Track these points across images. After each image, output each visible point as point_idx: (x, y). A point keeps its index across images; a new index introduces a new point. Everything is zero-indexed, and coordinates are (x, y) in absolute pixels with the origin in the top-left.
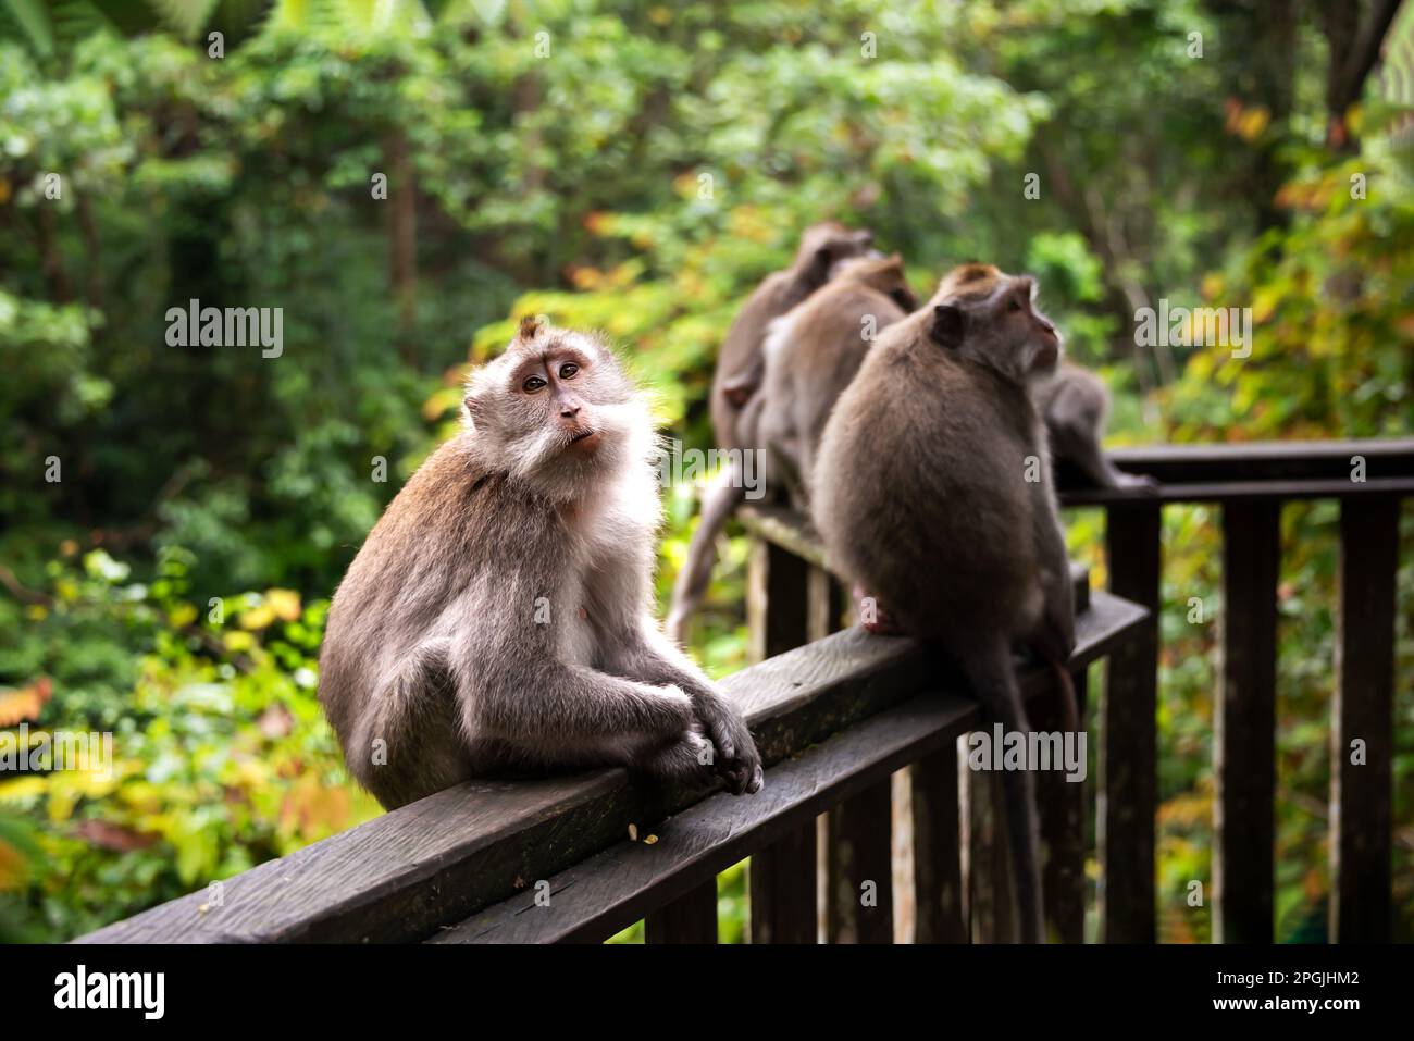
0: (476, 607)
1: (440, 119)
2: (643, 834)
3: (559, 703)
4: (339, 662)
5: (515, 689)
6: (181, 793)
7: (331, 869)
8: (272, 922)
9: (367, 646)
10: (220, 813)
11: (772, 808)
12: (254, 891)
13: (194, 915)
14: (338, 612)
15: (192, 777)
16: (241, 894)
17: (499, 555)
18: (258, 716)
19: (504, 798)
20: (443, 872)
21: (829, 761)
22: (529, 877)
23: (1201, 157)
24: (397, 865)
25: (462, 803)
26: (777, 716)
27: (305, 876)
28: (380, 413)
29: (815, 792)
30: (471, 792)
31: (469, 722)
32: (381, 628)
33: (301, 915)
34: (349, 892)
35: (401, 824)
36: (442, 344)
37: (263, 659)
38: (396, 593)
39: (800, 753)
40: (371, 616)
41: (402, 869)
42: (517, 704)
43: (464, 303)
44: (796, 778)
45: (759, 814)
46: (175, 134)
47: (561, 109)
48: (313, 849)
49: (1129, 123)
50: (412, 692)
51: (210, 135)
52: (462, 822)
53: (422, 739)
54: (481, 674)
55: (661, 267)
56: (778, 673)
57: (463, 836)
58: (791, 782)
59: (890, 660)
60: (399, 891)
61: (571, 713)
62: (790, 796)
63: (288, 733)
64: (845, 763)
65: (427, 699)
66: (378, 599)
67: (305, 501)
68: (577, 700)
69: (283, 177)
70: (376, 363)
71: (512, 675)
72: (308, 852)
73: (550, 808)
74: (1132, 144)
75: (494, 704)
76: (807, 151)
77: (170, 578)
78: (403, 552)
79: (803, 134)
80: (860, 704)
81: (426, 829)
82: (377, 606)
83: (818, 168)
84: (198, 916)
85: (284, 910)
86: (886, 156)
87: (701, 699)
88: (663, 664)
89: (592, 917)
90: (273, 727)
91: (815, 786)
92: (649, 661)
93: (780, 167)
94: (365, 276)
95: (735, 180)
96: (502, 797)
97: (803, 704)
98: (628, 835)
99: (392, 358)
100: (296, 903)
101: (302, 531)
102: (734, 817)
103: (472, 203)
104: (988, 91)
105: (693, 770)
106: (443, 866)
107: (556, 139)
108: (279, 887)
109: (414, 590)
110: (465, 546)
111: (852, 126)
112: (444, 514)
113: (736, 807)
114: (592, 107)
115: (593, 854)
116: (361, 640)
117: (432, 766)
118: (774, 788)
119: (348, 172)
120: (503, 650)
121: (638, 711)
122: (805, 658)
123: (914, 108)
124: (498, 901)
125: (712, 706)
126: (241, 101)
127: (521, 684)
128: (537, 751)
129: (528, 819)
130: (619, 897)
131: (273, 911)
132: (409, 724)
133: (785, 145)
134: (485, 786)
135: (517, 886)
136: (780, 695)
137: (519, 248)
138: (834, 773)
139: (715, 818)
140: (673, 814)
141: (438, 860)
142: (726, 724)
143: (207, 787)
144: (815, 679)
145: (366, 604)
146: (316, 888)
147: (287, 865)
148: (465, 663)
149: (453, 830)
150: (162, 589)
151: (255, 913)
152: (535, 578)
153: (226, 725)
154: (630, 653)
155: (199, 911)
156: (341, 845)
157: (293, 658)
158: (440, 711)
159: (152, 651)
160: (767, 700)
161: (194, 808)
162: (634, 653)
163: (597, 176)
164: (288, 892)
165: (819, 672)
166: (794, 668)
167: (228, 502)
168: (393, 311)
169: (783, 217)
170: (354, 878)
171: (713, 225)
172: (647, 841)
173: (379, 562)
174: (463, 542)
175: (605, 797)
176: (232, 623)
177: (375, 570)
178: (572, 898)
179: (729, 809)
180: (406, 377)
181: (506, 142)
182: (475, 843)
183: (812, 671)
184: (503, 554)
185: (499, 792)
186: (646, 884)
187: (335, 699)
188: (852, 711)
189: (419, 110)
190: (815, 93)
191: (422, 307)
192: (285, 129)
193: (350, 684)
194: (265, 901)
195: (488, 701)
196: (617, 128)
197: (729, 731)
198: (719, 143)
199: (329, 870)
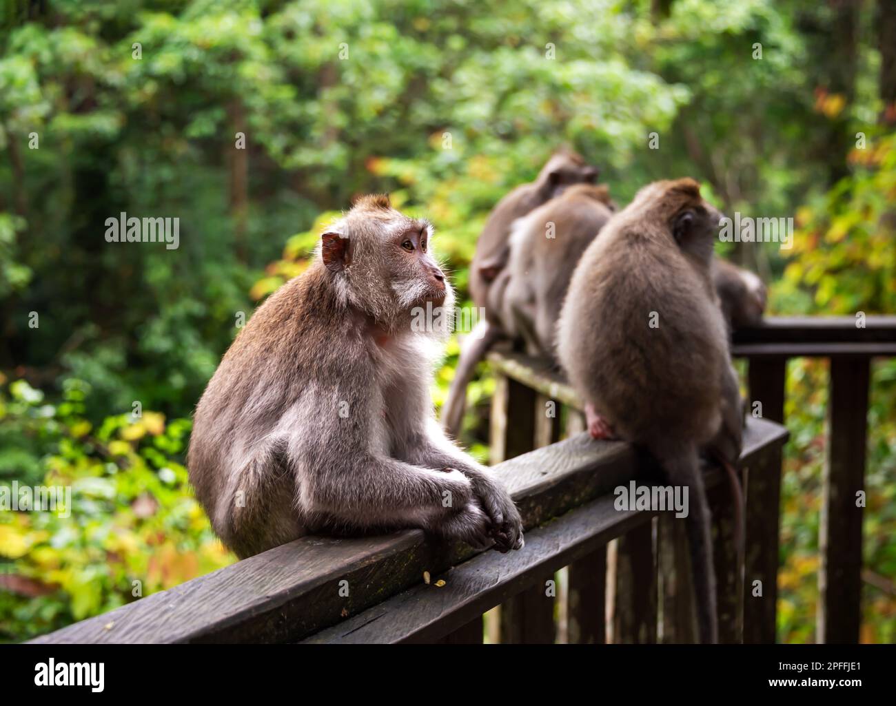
0: (306, 413)
1: (268, 92)
2: (434, 578)
3: (371, 485)
4: (202, 454)
5: (339, 475)
6: (74, 556)
7: (205, 599)
8: (161, 637)
9: (222, 442)
10: (104, 569)
11: (528, 562)
12: (146, 614)
13: (101, 632)
14: (200, 417)
15: (84, 544)
16: (137, 616)
17: (323, 374)
18: (132, 501)
19: (333, 549)
20: (289, 603)
21: (568, 529)
22: (352, 608)
23: (792, 131)
24: (255, 597)
25: (302, 552)
26: (531, 495)
27: (186, 603)
28: (219, 296)
29: (559, 551)
30: (308, 544)
31: (305, 499)
32: (232, 428)
33: (184, 632)
34: (218, 616)
35: (257, 567)
36: (264, 249)
37: (137, 462)
38: (244, 401)
39: (546, 523)
40: (225, 420)
41: (259, 599)
42: (340, 486)
43: (281, 219)
44: (544, 541)
45: (519, 566)
46: (80, 97)
47: (351, 87)
48: (190, 584)
49: (744, 106)
50: (263, 471)
51: (104, 98)
52: (302, 566)
53: (270, 506)
54: (313, 464)
55: (419, 197)
56: (529, 465)
57: (304, 577)
58: (541, 544)
59: (610, 458)
60: (257, 615)
61: (380, 492)
62: (540, 554)
63: (154, 513)
64: (579, 531)
65: (275, 476)
66: (230, 406)
67: (166, 355)
68: (385, 483)
69: (157, 129)
70: (219, 259)
71: (336, 465)
72: (187, 586)
73: (367, 558)
74: (745, 121)
75: (323, 486)
76: (522, 121)
77: (72, 402)
78: (250, 372)
79: (519, 108)
80: (588, 489)
81: (275, 570)
82: (230, 411)
83: (528, 132)
84: (104, 632)
85: (170, 628)
86: (577, 124)
87: (477, 480)
88: (444, 457)
89: (399, 639)
90: (143, 509)
91: (558, 547)
92: (433, 455)
93: (503, 132)
94: (213, 199)
95: (472, 139)
96: (331, 549)
97: (549, 487)
98: (423, 580)
99: (230, 257)
100: (179, 623)
101: (163, 376)
102: (500, 568)
103: (288, 151)
104: (647, 82)
105: (472, 531)
106: (290, 598)
107: (348, 107)
108: (166, 612)
109: (259, 399)
110: (298, 367)
111: (555, 105)
112: (282, 344)
113: (501, 561)
114: (372, 86)
115: (398, 593)
116: (217, 437)
117: (277, 527)
118: (529, 549)
119: (202, 126)
120: (329, 445)
121: (431, 491)
122: (547, 455)
123: (596, 94)
124: (329, 626)
125: (484, 484)
126: (127, 75)
127: (342, 471)
128: (356, 521)
129: (351, 565)
130: (418, 625)
131: (162, 629)
132: (260, 495)
133: (507, 116)
134: (319, 540)
135: (342, 615)
136: (532, 481)
137: (320, 183)
138: (572, 538)
139: (486, 569)
140: (455, 565)
141: (286, 594)
142: (495, 497)
143: (95, 552)
144: (557, 469)
145: (221, 410)
146: (195, 612)
147: (171, 596)
148: (300, 456)
149: (296, 572)
150: (66, 409)
151: (148, 630)
152: (350, 391)
153: (110, 508)
154: (418, 451)
155: (104, 629)
156: (211, 581)
157: (159, 460)
158: (284, 486)
159: (57, 454)
160: (523, 483)
161: (84, 567)
162: (421, 450)
163: (375, 134)
164: (173, 615)
165: (559, 466)
166: (541, 461)
167: (111, 355)
168: (231, 224)
169: (505, 165)
170: (222, 606)
171: (456, 169)
172: (438, 585)
173: (231, 378)
174: (297, 364)
175: (409, 550)
176: (116, 435)
177: (228, 384)
178: (383, 625)
179: (496, 562)
180: (238, 270)
181: (313, 109)
182: (312, 582)
183: (555, 463)
184: (326, 374)
185: (329, 545)
186: (438, 616)
187: (201, 481)
188: (583, 494)
189: (252, 85)
190: (527, 81)
191: (250, 221)
192: (158, 96)
193: (212, 470)
194: (155, 623)
195: (318, 484)
196: (390, 102)
197: (498, 503)
198: (461, 113)
199: (204, 599)
